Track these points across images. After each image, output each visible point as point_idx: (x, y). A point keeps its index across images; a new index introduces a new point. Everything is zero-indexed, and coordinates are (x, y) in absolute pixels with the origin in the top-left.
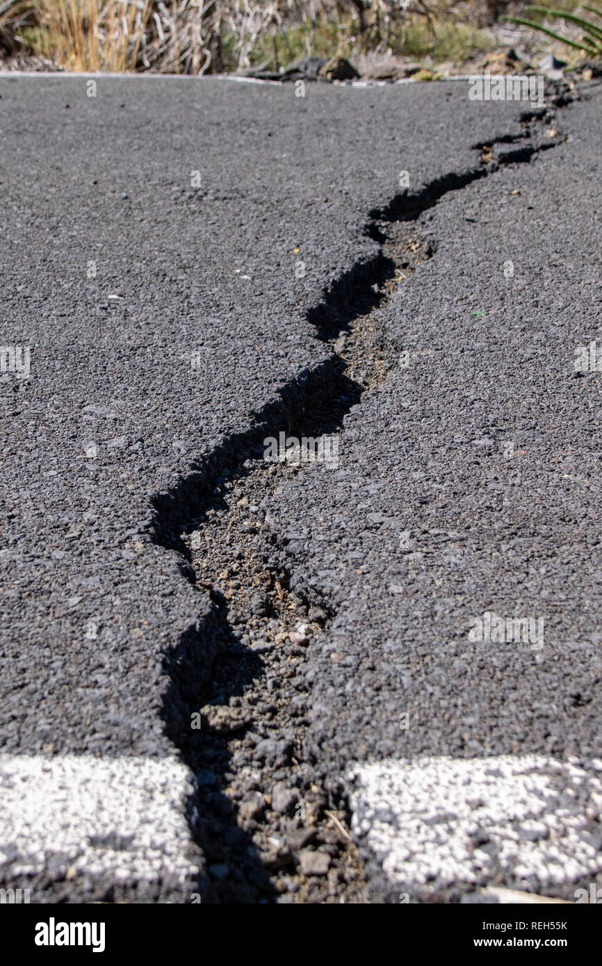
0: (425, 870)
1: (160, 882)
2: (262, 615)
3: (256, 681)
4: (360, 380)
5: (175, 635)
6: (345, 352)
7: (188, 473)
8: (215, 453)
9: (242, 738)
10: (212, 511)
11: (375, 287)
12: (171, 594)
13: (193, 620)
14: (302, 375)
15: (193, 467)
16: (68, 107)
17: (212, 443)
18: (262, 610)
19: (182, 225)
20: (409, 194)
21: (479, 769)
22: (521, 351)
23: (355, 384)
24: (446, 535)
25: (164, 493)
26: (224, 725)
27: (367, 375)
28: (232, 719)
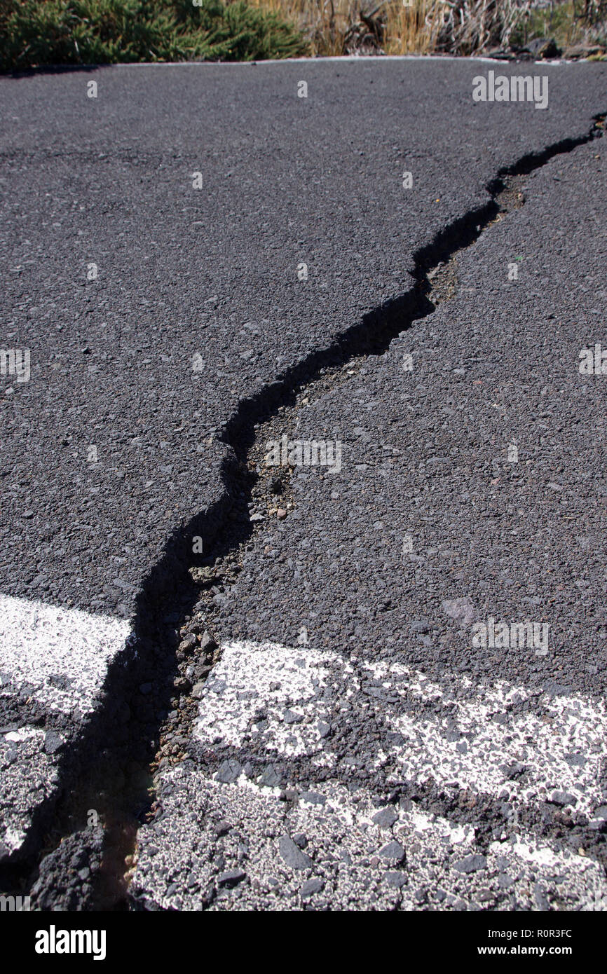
0: (217, 734)
1: (70, 716)
2: (272, 492)
3: (241, 545)
4: (434, 301)
5: (189, 518)
6: (433, 279)
7: (273, 383)
8: (299, 365)
9: (208, 589)
10: (281, 408)
11: (478, 227)
12: (206, 484)
13: (204, 507)
14: (386, 303)
15: (279, 378)
16: (372, 82)
17: (300, 359)
18: (271, 489)
19: (383, 178)
20: (534, 155)
21: (293, 658)
22: (527, 293)
23: (430, 303)
24: (391, 451)
25: (249, 398)
26: (199, 581)
27: (440, 297)
28: (205, 578)
